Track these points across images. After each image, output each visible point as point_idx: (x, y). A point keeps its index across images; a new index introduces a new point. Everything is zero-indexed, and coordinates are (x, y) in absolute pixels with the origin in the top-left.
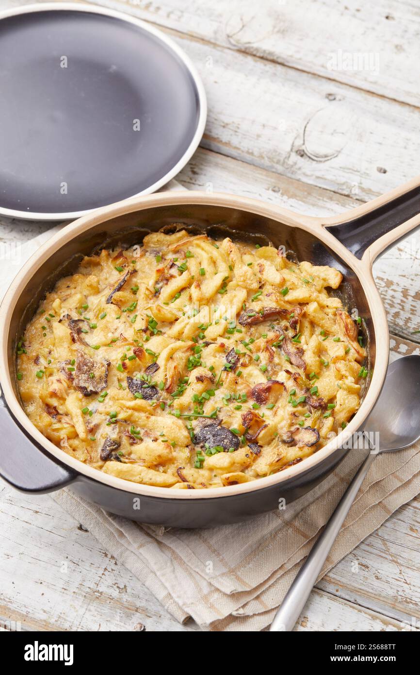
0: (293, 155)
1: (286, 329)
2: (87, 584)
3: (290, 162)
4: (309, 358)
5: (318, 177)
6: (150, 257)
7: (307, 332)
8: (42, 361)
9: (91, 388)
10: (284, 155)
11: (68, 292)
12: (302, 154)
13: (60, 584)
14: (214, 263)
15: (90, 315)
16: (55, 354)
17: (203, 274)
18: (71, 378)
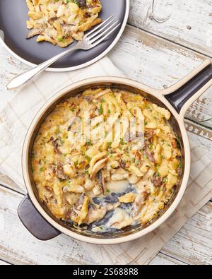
0: (148, 18)
2: (67, 255)
3: (147, 23)
4: (156, 157)
6: (86, 102)
7: (155, 142)
8: (42, 162)
9: (63, 178)
10: (144, 19)
11: (51, 124)
12: (152, 18)
13: (56, 255)
14: (114, 106)
15: (61, 135)
16: (47, 159)
17: (109, 112)
18: (54, 172)
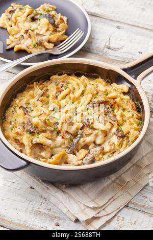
0: (106, 48)
1: (108, 108)
2: (35, 209)
3: (105, 51)
4: (119, 118)
5: (116, 56)
6: (53, 84)
7: (116, 109)
8: (13, 123)
10: (102, 49)
11: (22, 98)
12: (109, 48)
13: (24, 209)
14: (78, 85)
15: (31, 106)
16: (18, 120)
17: (74, 89)
18: (24, 128)
